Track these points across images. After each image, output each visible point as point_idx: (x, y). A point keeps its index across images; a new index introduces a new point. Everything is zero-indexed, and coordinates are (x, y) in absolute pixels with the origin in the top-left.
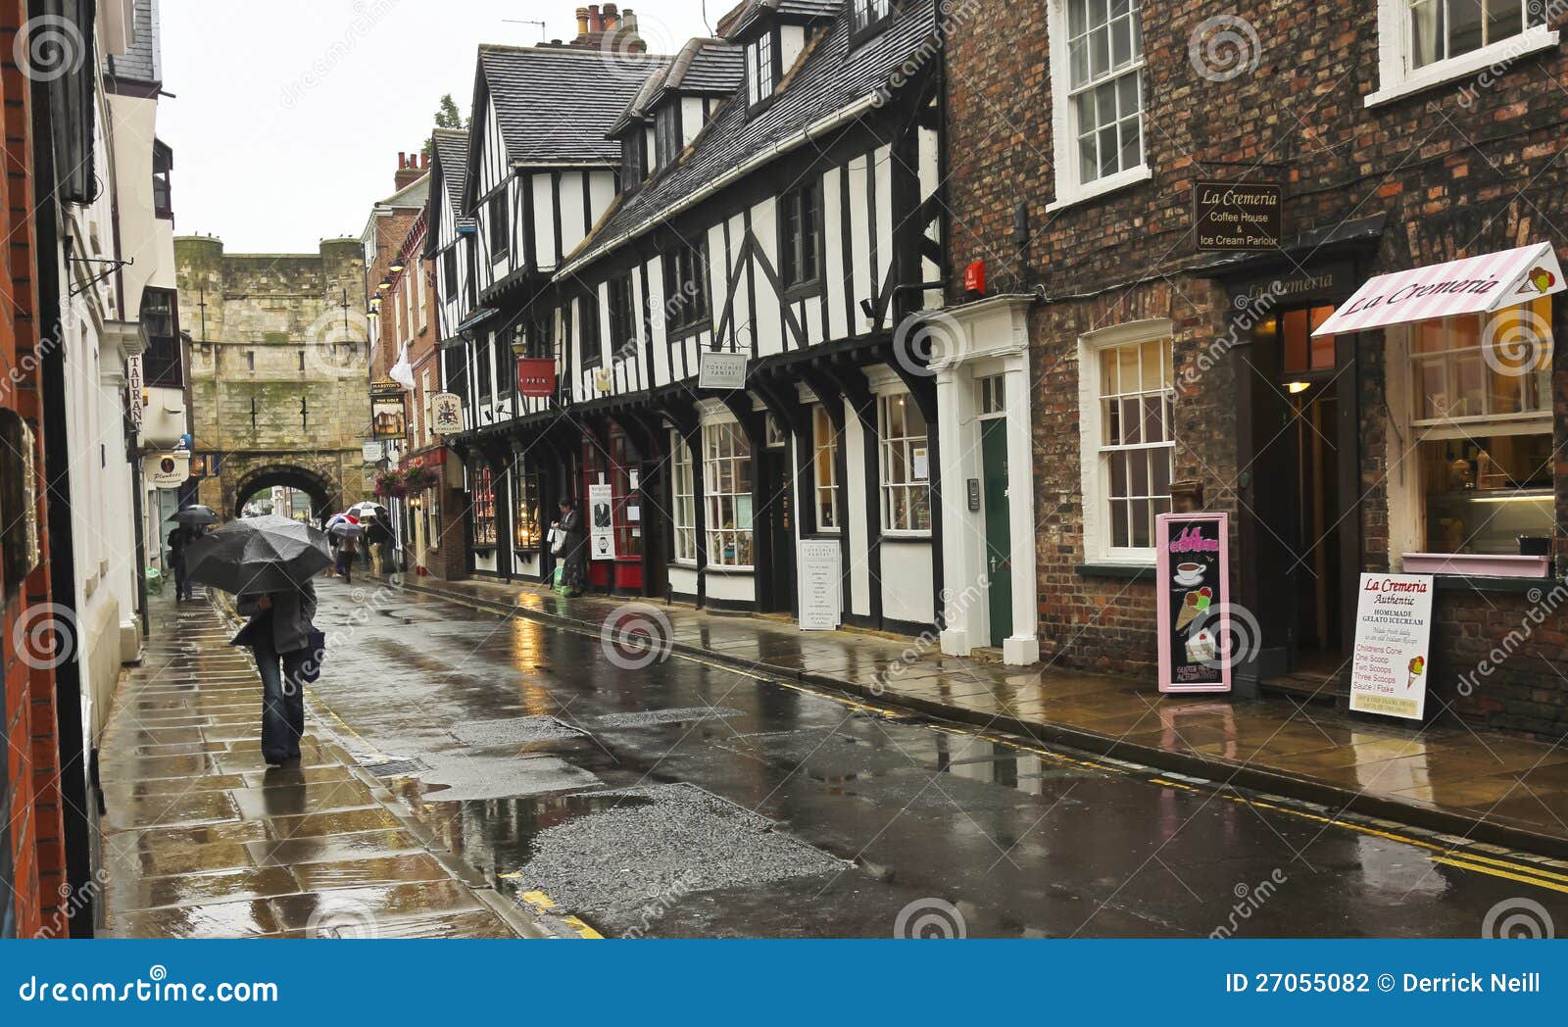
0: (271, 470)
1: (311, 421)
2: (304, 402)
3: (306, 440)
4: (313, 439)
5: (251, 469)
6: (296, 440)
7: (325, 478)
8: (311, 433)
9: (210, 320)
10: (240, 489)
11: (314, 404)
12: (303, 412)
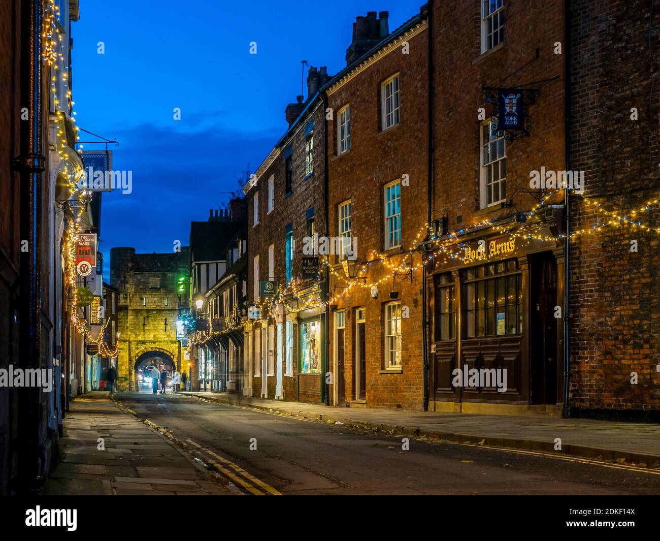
0: (150, 350)
1: (168, 328)
2: (166, 319)
3: (165, 336)
4: (168, 336)
5: (141, 349)
6: (162, 336)
7: (173, 354)
8: (168, 333)
9: (128, 283)
10: (137, 358)
11: (170, 321)
12: (165, 324)
